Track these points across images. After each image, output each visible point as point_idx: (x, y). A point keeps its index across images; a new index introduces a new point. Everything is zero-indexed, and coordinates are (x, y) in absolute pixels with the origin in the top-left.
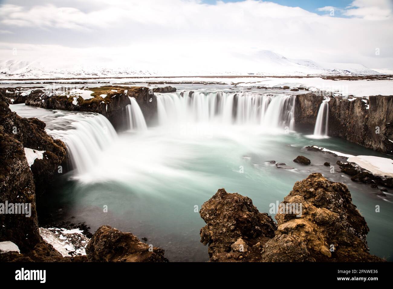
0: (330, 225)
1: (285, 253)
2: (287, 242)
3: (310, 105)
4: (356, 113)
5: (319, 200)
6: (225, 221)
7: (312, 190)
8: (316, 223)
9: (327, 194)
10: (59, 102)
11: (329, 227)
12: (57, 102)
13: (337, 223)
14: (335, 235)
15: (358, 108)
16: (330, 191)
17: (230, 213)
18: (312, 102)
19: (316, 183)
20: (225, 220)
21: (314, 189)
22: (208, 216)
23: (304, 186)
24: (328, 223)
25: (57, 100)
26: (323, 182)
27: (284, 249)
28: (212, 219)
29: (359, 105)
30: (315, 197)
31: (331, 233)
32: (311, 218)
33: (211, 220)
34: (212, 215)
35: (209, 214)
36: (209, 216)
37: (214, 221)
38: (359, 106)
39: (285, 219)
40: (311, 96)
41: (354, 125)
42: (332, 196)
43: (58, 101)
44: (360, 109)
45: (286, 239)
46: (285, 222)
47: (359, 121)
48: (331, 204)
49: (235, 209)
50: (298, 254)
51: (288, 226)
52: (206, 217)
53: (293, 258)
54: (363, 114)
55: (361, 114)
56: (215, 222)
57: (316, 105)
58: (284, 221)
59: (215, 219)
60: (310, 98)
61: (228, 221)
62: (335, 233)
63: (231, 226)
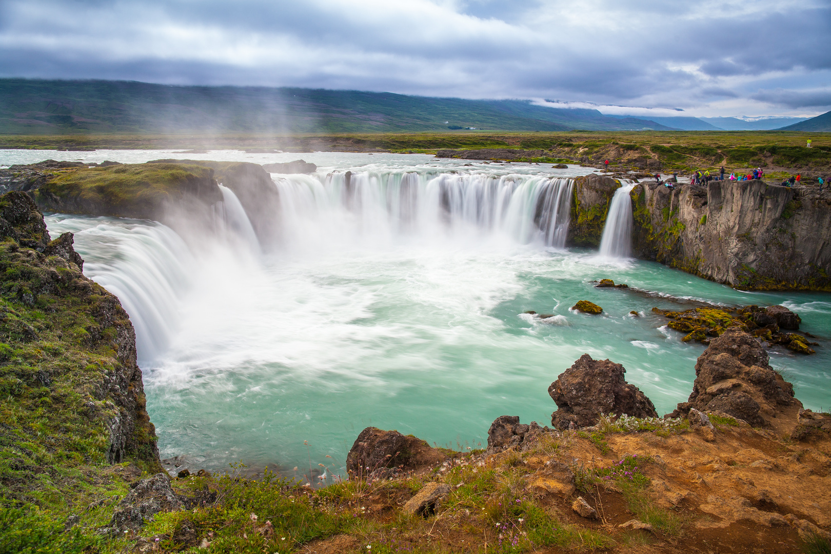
0: (768, 383)
1: (739, 409)
2: (739, 398)
3: (594, 199)
4: (683, 214)
5: (744, 358)
6: (602, 397)
7: (735, 347)
8: (752, 381)
9: (753, 350)
10: (58, 198)
11: (766, 385)
12: (55, 197)
13: (774, 381)
14: (772, 394)
15: (687, 205)
16: (756, 347)
17: (607, 386)
18: (597, 192)
19: (739, 339)
20: (602, 395)
21: (738, 346)
22: (574, 392)
23: (725, 342)
24: (765, 381)
25: (54, 193)
26: (747, 337)
27: (737, 405)
28: (580, 397)
29: (688, 199)
30: (738, 355)
31: (768, 392)
32: (744, 377)
33: (578, 397)
34: (580, 391)
35: (576, 390)
36: (577, 393)
37: (582, 399)
38: (688, 201)
39: (713, 380)
40: (595, 181)
41: (679, 237)
42: (760, 353)
43: (57, 196)
44: (691, 207)
45: (737, 395)
46: (714, 384)
47: (689, 230)
48: (757, 362)
49: (613, 380)
50: (751, 409)
51: (723, 387)
52: (572, 394)
53: (747, 413)
54: (696, 216)
55: (693, 216)
56: (584, 400)
57: (606, 199)
58: (712, 382)
59: (585, 396)
60: (593, 185)
61: (607, 396)
62: (773, 392)
63: (610, 402)
